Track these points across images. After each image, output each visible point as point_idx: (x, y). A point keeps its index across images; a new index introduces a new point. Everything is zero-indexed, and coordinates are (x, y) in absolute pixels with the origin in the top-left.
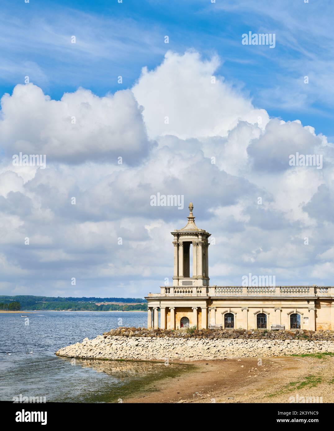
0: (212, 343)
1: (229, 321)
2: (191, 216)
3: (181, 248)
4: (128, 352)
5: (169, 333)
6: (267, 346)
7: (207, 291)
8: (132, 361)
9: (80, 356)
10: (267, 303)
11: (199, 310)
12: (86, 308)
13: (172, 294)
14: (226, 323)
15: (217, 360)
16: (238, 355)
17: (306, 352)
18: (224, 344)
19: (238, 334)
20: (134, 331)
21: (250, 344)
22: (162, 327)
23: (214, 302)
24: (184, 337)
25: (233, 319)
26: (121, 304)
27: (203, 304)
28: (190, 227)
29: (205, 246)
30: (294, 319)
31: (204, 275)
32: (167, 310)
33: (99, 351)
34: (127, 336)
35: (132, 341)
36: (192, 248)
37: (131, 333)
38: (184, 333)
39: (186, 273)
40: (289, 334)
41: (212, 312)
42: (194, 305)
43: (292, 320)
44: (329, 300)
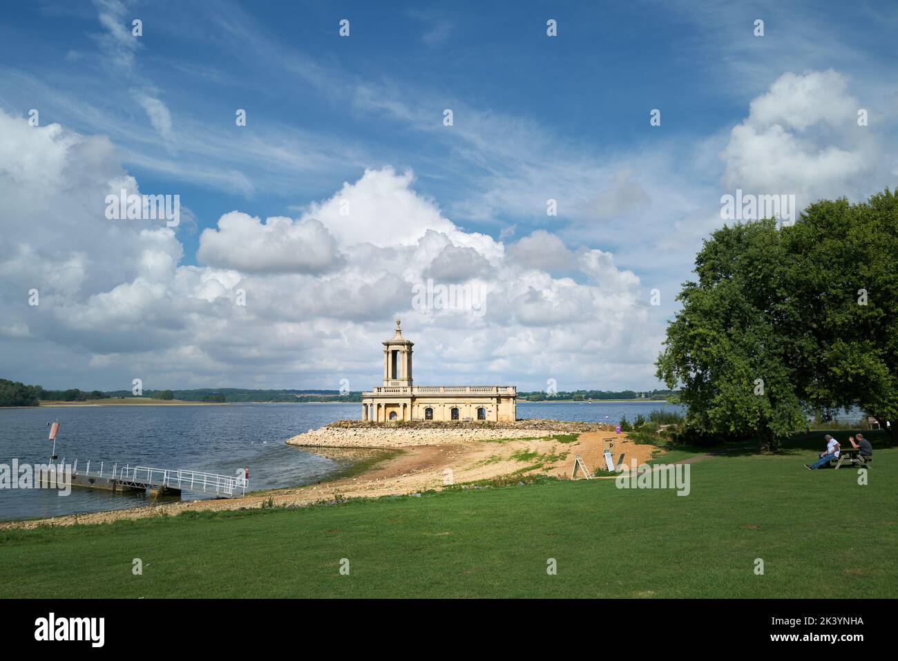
0: (416, 432)
1: (429, 415)
2: (398, 329)
3: (390, 355)
4: (348, 441)
5: (380, 425)
6: (459, 434)
7: (412, 391)
8: (353, 448)
9: (309, 444)
10: (459, 399)
11: (405, 406)
12: (287, 400)
13: (383, 393)
14: (426, 416)
15: (421, 446)
16: (437, 442)
17: (489, 439)
18: (425, 433)
19: (437, 424)
20: (352, 424)
21: (446, 432)
22: (375, 420)
23: (417, 399)
24: (393, 428)
25: (432, 413)
26: (319, 395)
27: (408, 401)
28: (398, 338)
29: (410, 353)
30: (481, 412)
31: (409, 377)
32: (379, 406)
33: (323, 440)
34: (347, 428)
35: (351, 432)
36: (399, 355)
37: (350, 425)
38: (393, 425)
39: (394, 376)
40: (476, 424)
41: (415, 407)
42: (401, 401)
43: (478, 413)
44: (508, 397)
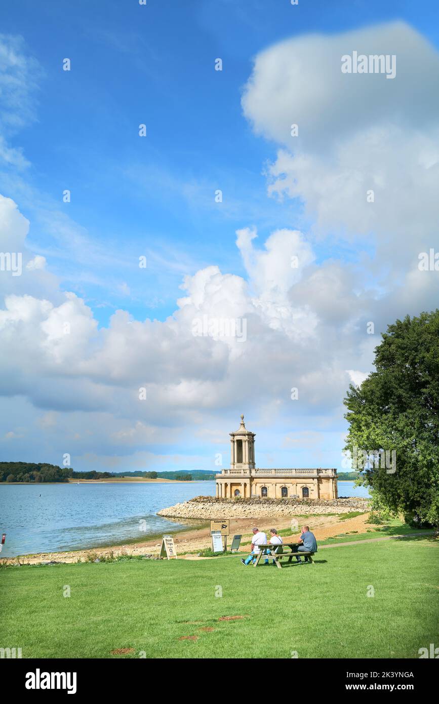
0: (248, 507)
1: (264, 493)
2: (242, 423)
3: (236, 444)
4: (196, 513)
5: (225, 500)
6: (282, 509)
7: (251, 472)
8: (197, 519)
10: (287, 480)
11: (245, 485)
13: (228, 474)
14: (262, 494)
15: (247, 518)
16: (261, 515)
17: (303, 513)
18: (254, 508)
19: (266, 501)
20: (203, 499)
21: (271, 508)
22: (224, 496)
23: (255, 480)
24: (232, 503)
25: (266, 491)
27: (248, 481)
28: (242, 430)
29: (252, 442)
30: (305, 490)
31: (251, 461)
32: (226, 485)
33: (179, 512)
34: (199, 502)
35: (201, 506)
36: (243, 444)
37: (202, 500)
39: (240, 460)
40: (299, 501)
41: (254, 486)
42: (242, 481)
43: (303, 491)
44: (328, 478)
